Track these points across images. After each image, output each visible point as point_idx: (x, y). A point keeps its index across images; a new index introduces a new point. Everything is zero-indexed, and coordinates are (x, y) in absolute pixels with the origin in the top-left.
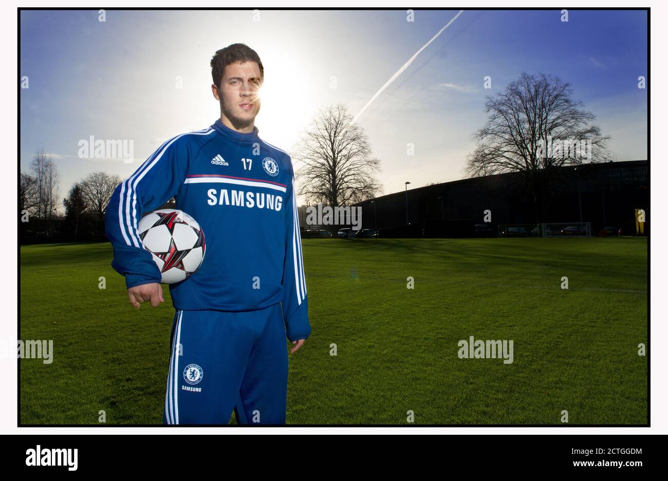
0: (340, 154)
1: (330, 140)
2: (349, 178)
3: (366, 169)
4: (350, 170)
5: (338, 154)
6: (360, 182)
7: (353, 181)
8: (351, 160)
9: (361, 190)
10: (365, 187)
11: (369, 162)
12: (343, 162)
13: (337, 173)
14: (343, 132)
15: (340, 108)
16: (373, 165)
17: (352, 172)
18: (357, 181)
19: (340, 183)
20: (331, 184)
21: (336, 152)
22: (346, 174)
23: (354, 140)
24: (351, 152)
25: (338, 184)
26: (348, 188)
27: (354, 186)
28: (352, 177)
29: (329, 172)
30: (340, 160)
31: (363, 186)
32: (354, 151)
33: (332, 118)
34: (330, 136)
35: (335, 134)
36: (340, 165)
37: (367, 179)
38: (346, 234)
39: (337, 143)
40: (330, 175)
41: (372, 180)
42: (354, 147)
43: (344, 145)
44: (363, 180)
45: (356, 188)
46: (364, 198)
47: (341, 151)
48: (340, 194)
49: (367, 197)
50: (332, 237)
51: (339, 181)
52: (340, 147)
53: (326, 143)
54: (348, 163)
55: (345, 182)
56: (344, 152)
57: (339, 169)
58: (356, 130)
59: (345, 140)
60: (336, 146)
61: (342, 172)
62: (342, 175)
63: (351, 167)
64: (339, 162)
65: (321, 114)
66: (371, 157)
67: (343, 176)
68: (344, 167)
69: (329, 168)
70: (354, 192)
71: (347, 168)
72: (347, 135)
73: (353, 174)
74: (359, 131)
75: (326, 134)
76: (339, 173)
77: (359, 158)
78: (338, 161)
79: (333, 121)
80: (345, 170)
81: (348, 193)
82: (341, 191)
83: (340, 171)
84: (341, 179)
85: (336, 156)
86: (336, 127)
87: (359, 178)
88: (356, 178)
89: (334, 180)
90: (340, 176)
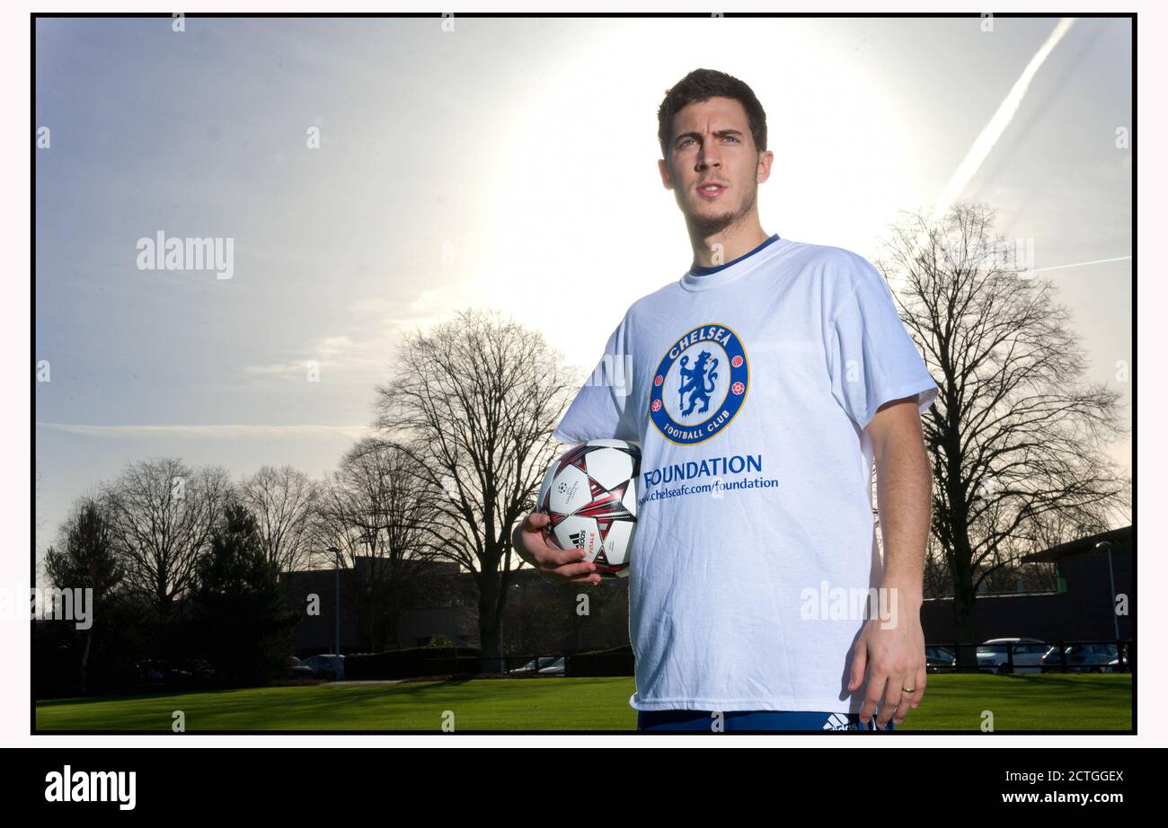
0: (971, 377)
1: (936, 329)
2: (1008, 458)
3: (1068, 424)
4: (1008, 429)
5: (964, 376)
6: (1046, 472)
7: (1021, 468)
8: (1013, 395)
9: (1055, 499)
10: (1068, 491)
11: (1079, 403)
12: (981, 403)
13: (963, 441)
14: (980, 297)
15: (963, 215)
16: (1096, 412)
17: (1018, 438)
18: (1041, 468)
19: (976, 476)
20: (942, 480)
21: (959, 369)
22: (998, 445)
23: (1019, 325)
24: (1012, 367)
25: (970, 479)
26: (1007, 493)
27: (1032, 485)
28: (1018, 455)
29: (935, 440)
30: (974, 398)
31: (1062, 488)
32: (1021, 363)
33: (939, 255)
34: (934, 315)
35: (951, 308)
36: (974, 413)
37: (1076, 462)
38: (1004, 657)
39: (960, 339)
40: (941, 449)
41: (1093, 465)
42: (1020, 349)
43: (987, 342)
44: (1057, 466)
45: (1035, 495)
46: (1068, 534)
47: (975, 364)
48: (978, 513)
49: (1081, 527)
50: (958, 670)
51: (974, 470)
52: (972, 351)
53: (920, 340)
54: (1002, 409)
55: (995, 474)
56: (987, 368)
57: (969, 431)
58: (1025, 291)
59: (988, 326)
60: (958, 347)
61: (981, 439)
62: (983, 449)
63: (1016, 419)
64: (970, 404)
65: (900, 239)
66: (1084, 384)
67: (987, 453)
68: (989, 419)
69: (934, 426)
70: (1027, 510)
71: (998, 425)
72: (995, 308)
73: (1022, 446)
74: (1034, 295)
75: (920, 308)
76: (973, 443)
77: (1041, 387)
78: (965, 401)
79: (940, 265)
80: (992, 432)
81: (1008, 514)
82: (981, 505)
83: (973, 434)
84: (979, 463)
85: (958, 382)
86: (956, 282)
87: (1045, 456)
88: (1031, 456)
89: (955, 467)
90: (976, 454)
